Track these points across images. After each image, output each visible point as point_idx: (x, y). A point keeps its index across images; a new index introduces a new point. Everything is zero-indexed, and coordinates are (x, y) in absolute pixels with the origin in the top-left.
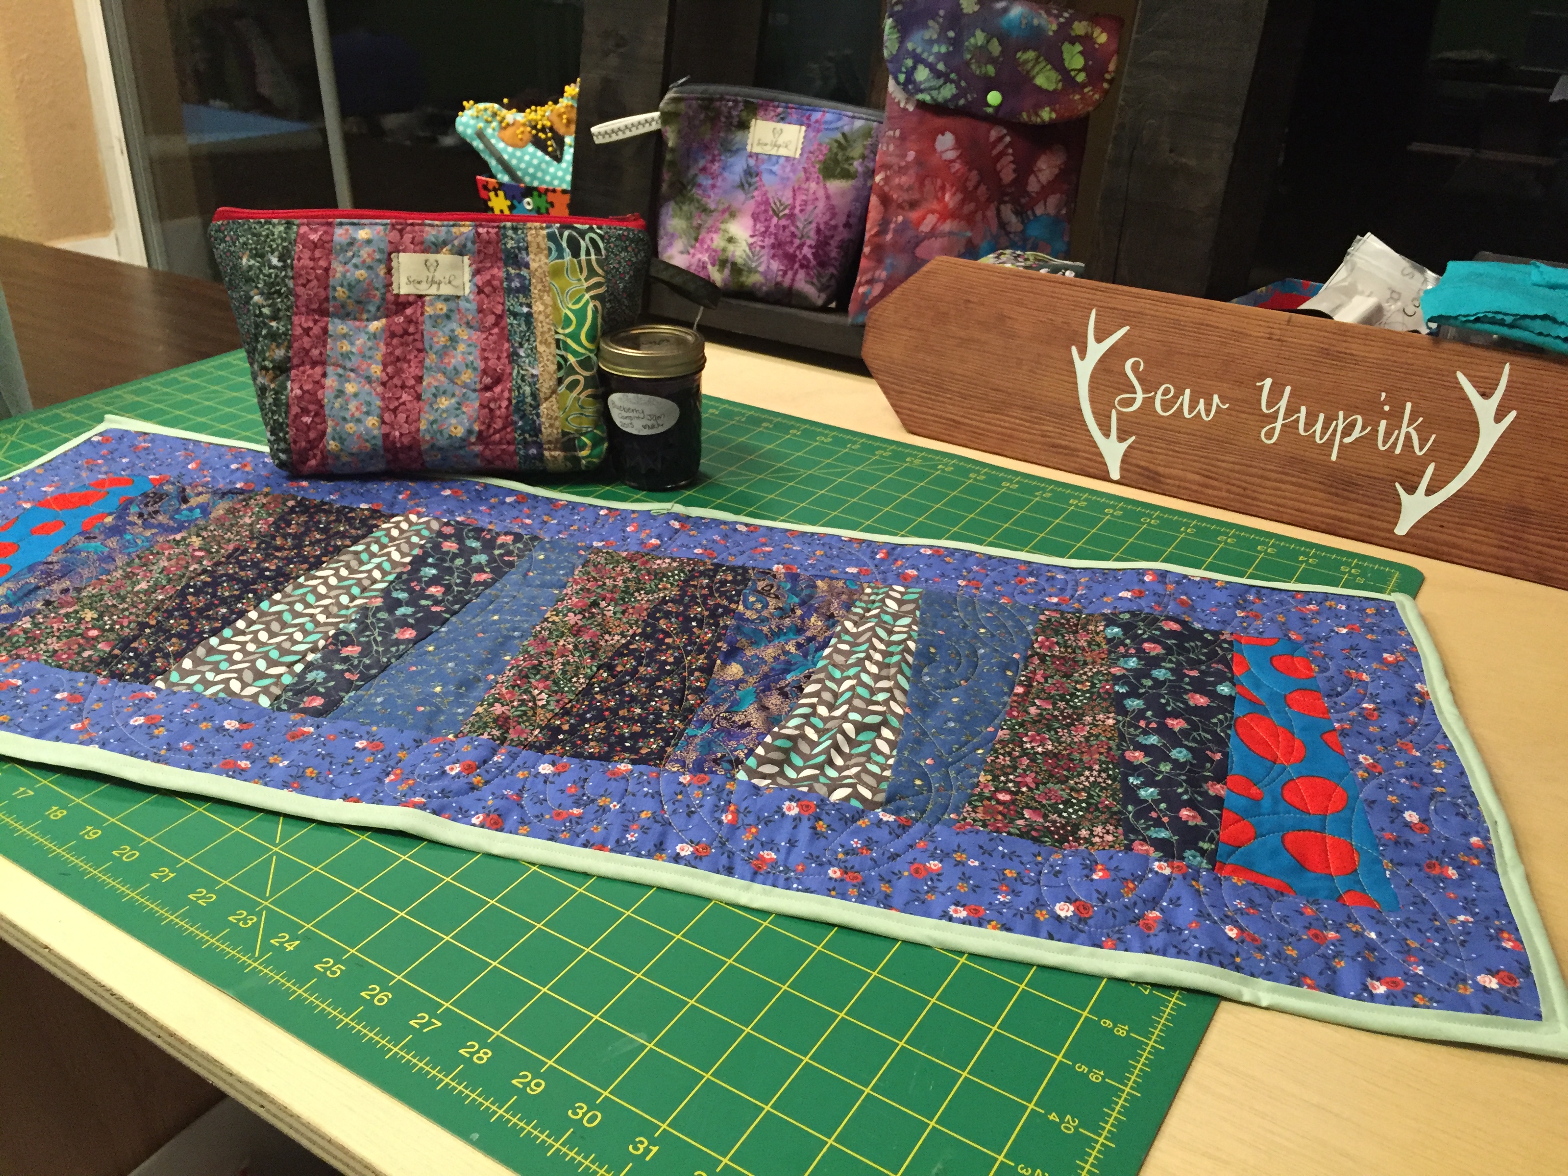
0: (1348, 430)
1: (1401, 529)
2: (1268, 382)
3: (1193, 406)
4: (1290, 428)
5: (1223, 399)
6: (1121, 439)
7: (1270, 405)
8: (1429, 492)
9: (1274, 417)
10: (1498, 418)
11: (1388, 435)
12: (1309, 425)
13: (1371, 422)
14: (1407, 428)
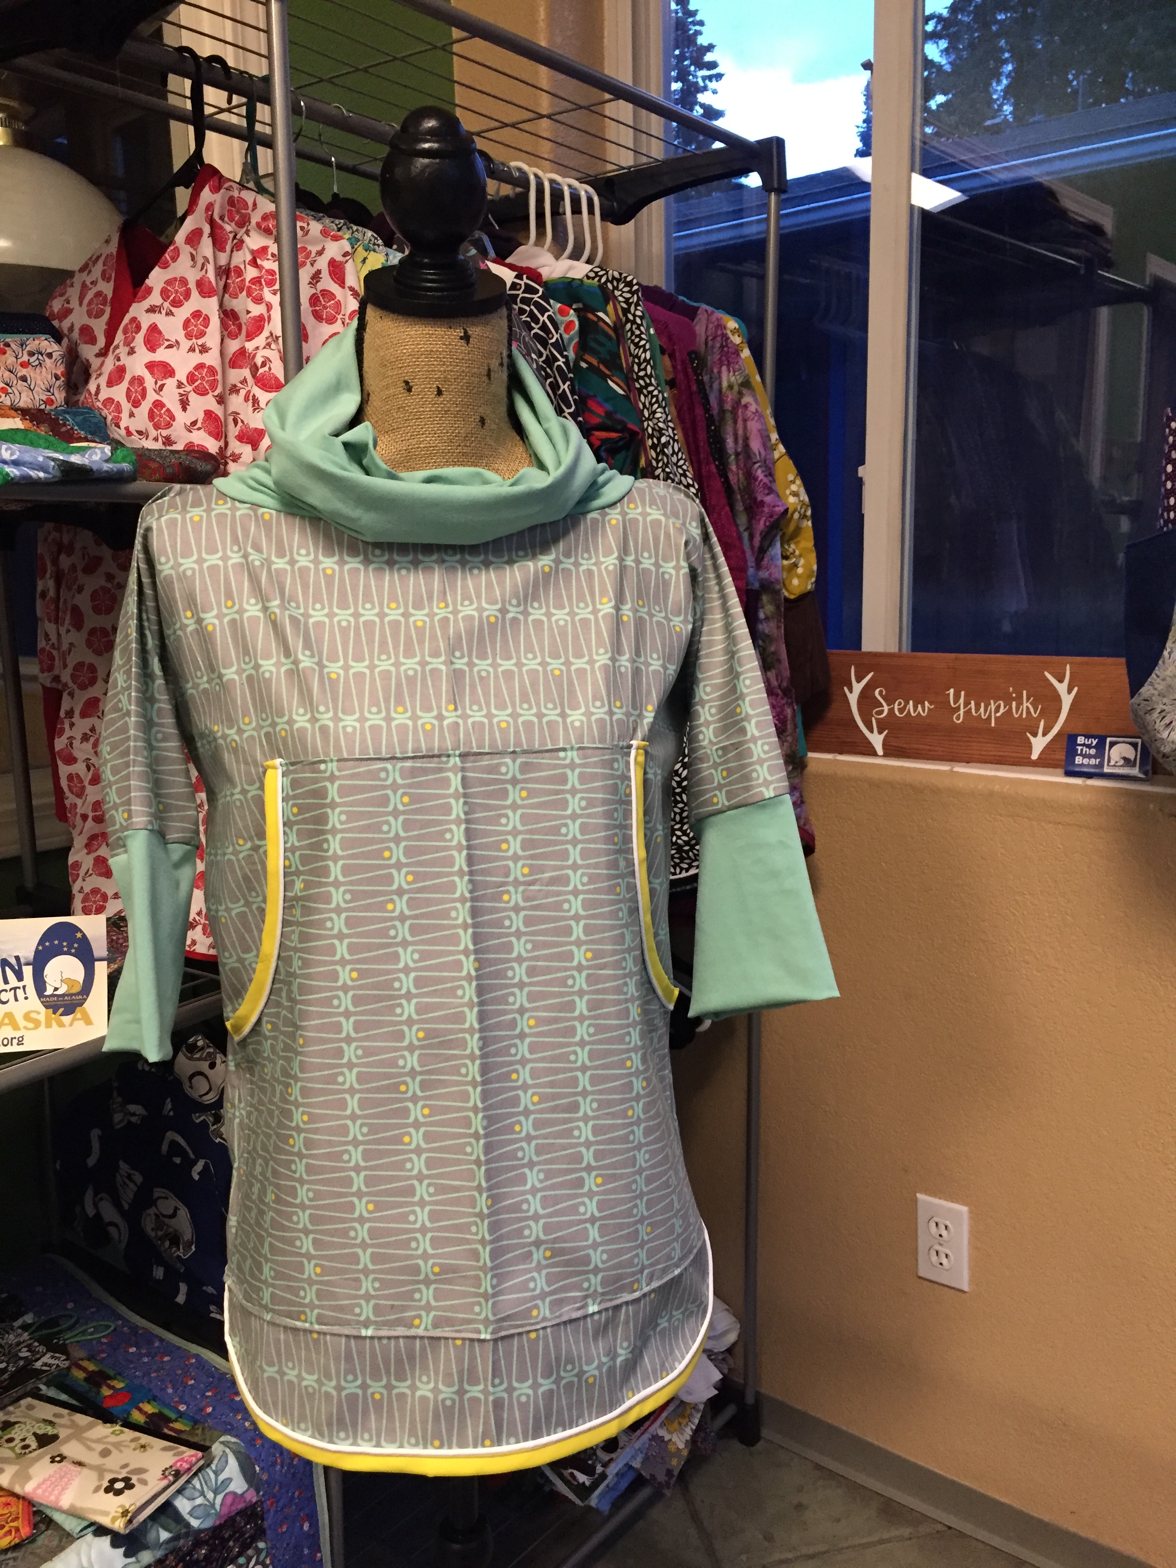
0: (997, 709)
1: (1035, 756)
2: (952, 691)
3: (915, 709)
4: (968, 713)
5: (931, 703)
6: (880, 733)
7: (955, 702)
8: (1044, 734)
9: (958, 709)
10: (1069, 692)
11: (1017, 709)
12: (978, 709)
13: (1008, 703)
14: (1025, 704)
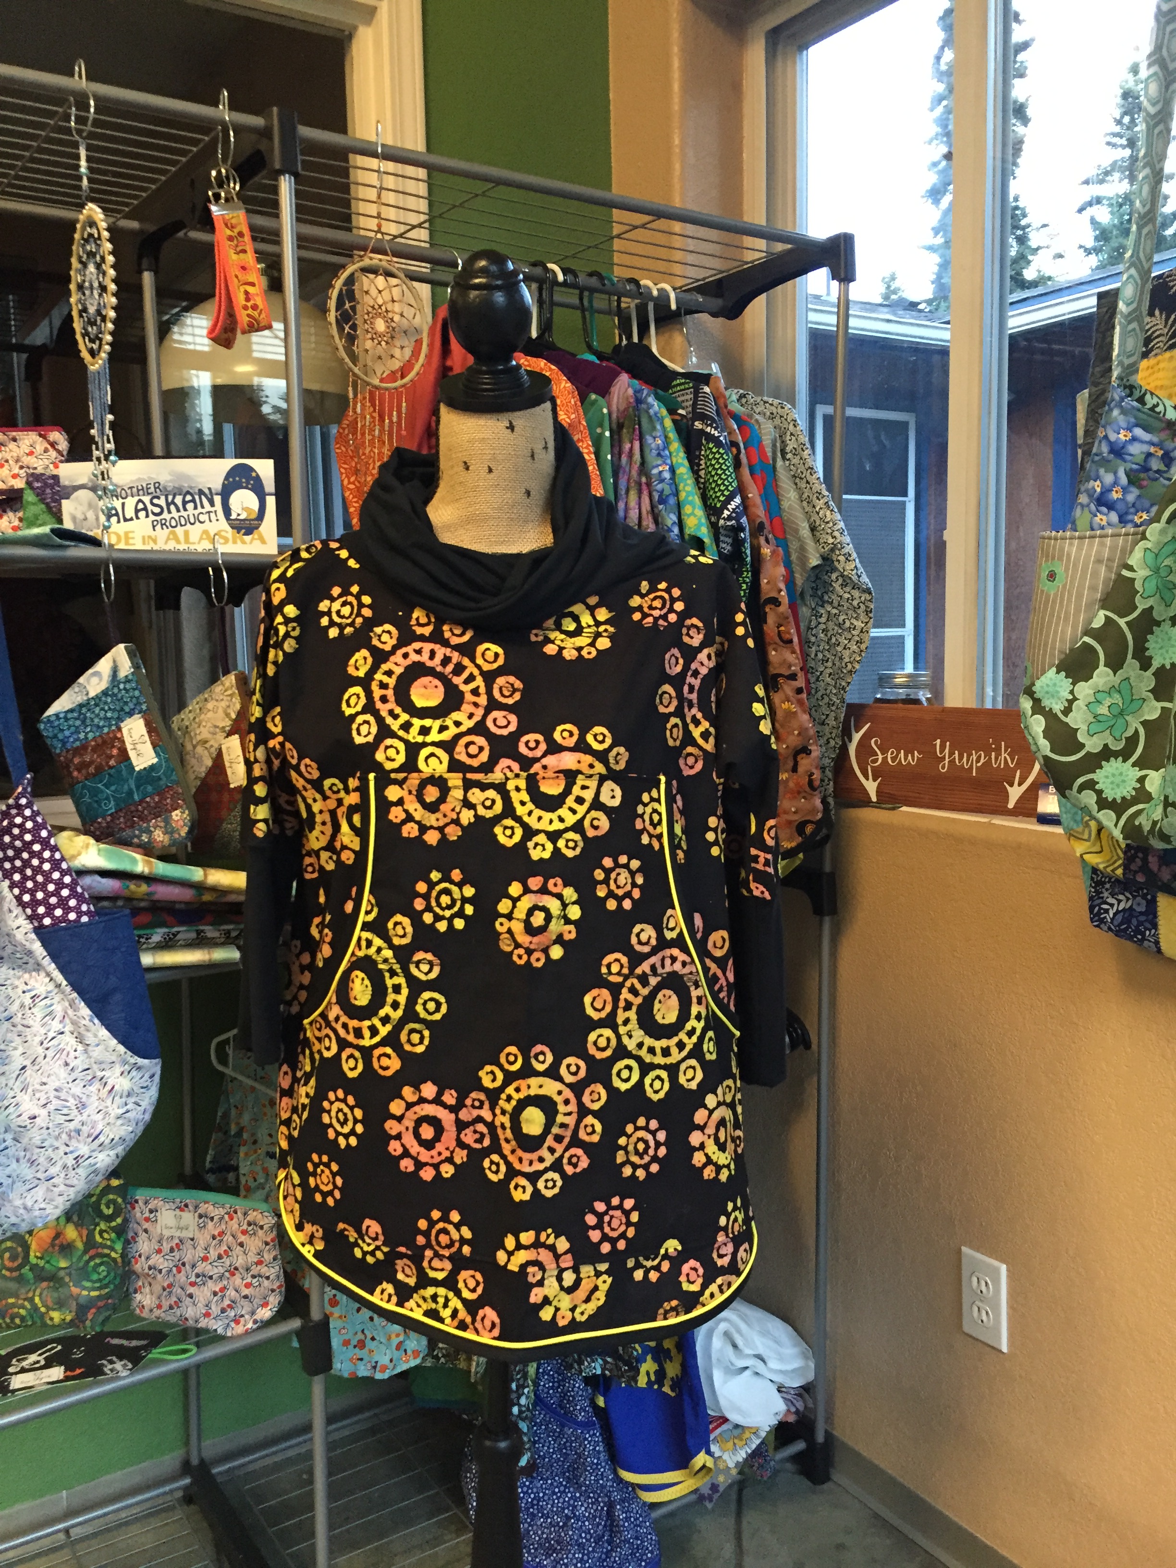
0: (978, 761)
1: (1012, 805)
2: (938, 741)
3: (906, 759)
4: (952, 762)
5: (919, 753)
6: (874, 780)
7: (941, 753)
8: (1020, 785)
9: (944, 758)
11: (996, 759)
12: (961, 759)
13: (987, 754)
14: (1004, 755)
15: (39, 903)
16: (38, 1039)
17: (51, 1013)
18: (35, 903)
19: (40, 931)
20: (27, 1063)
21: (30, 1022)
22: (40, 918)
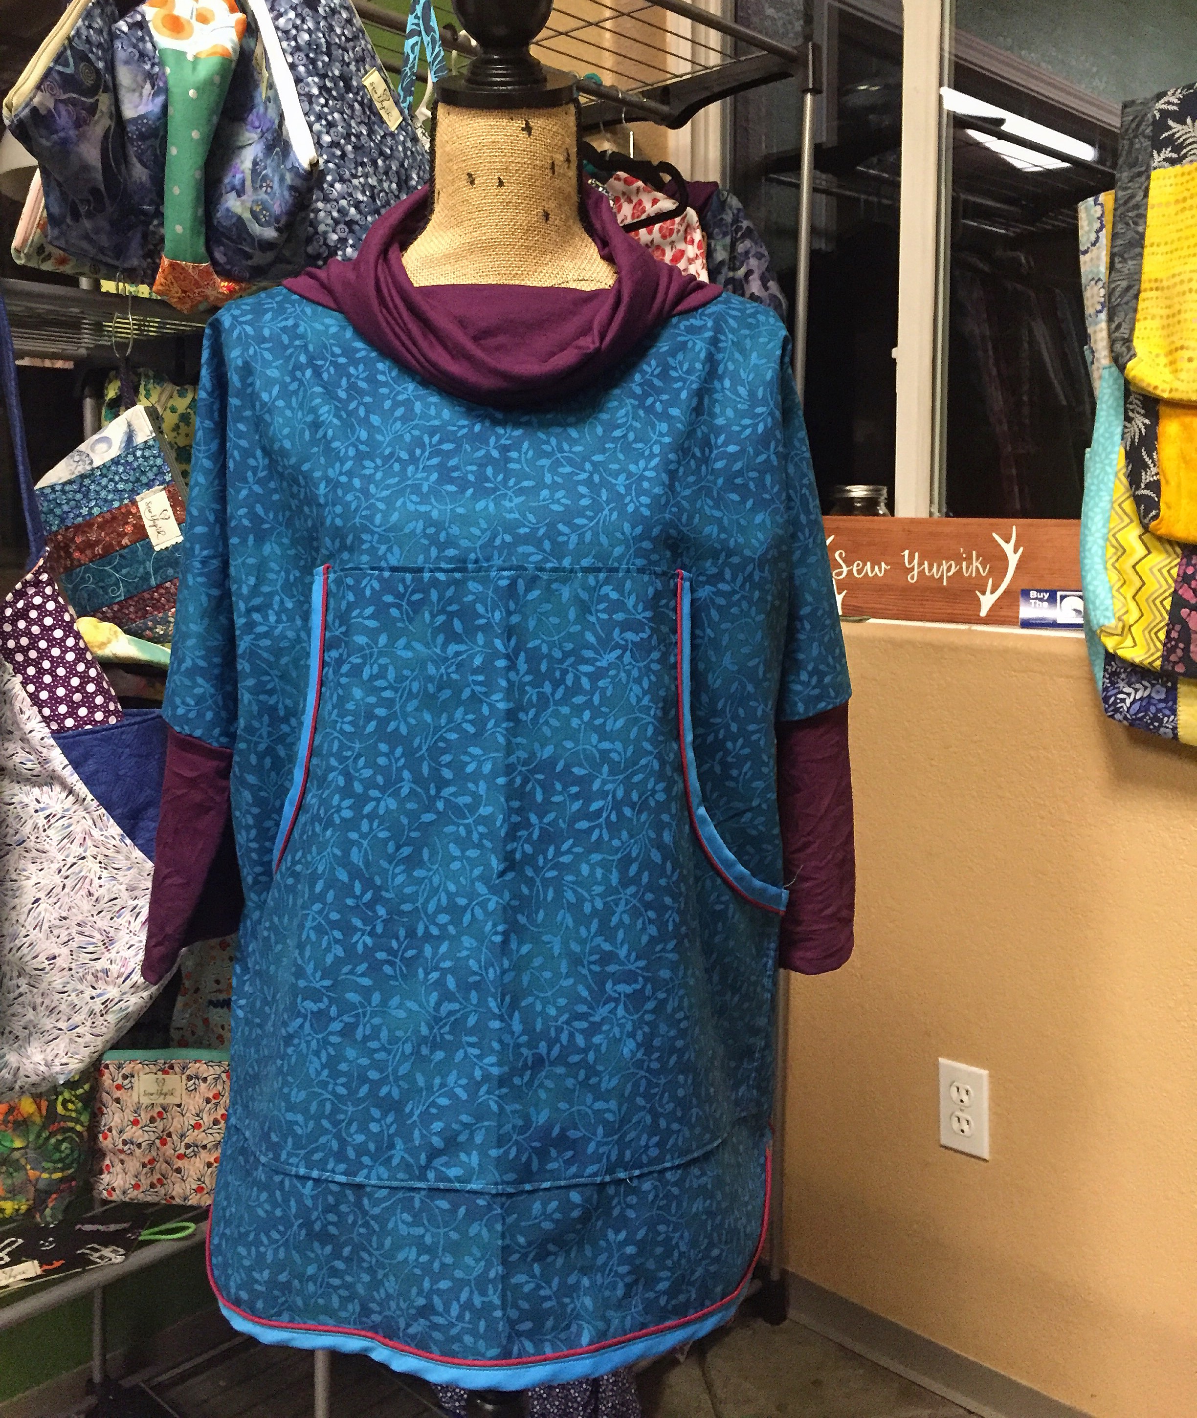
0: (949, 569)
1: (983, 613)
2: (906, 553)
3: (873, 569)
4: (921, 573)
5: (886, 564)
7: (910, 564)
8: (992, 592)
9: (913, 569)
10: (1016, 551)
11: (967, 568)
12: (930, 570)
13: (959, 564)
14: (976, 564)
15: (60, 701)
16: (55, 866)
17: (68, 835)
18: (55, 701)
19: (59, 735)
20: (41, 895)
21: (47, 847)
22: (60, 719)
